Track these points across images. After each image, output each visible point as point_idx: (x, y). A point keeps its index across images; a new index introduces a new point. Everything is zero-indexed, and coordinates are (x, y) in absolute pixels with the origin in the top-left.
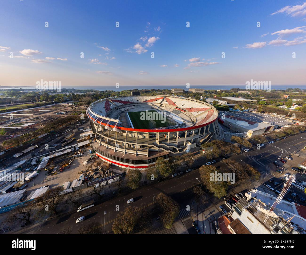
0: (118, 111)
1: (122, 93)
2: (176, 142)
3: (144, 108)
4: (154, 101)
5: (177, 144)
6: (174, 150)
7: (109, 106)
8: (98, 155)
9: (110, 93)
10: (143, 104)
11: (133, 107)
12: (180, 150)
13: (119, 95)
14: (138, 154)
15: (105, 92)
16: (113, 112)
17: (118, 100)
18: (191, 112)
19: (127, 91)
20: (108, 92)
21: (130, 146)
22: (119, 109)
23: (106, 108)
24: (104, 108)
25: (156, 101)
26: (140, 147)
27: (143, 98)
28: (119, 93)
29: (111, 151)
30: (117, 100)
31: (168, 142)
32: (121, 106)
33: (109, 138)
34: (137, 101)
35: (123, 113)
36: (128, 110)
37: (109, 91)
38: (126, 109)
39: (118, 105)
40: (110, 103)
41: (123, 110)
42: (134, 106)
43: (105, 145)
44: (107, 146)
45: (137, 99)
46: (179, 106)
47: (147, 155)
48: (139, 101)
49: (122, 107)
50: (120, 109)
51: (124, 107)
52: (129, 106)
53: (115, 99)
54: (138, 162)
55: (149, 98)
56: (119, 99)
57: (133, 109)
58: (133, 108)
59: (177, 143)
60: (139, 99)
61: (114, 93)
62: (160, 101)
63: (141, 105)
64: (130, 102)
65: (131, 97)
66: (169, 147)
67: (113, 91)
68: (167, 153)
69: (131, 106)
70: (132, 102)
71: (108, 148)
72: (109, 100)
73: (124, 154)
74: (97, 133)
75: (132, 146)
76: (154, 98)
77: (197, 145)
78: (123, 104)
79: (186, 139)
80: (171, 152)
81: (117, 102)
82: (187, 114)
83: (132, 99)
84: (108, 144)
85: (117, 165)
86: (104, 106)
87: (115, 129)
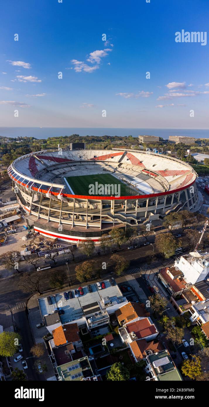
0: (50, 174)
1: (51, 143)
2: (135, 213)
3: (91, 169)
4: (109, 158)
5: (136, 215)
6: (132, 222)
7: (35, 166)
8: (37, 230)
9: (28, 142)
10: (89, 163)
11: (73, 168)
12: (139, 222)
13: (46, 146)
14: (90, 226)
16: (41, 176)
17: (48, 156)
18: (165, 177)
19: (60, 139)
20: (25, 140)
21: (79, 218)
22: (51, 171)
23: (31, 170)
24: (29, 169)
25: (112, 158)
26: (91, 219)
27: (90, 153)
29: (55, 224)
31: (125, 212)
32: (54, 166)
33: (51, 209)
34: (80, 157)
35: (57, 177)
36: (65, 172)
38: (61, 171)
39: (49, 165)
40: (36, 162)
41: (56, 172)
42: (74, 166)
43: (46, 218)
44: (49, 218)
45: (79, 155)
46: (147, 168)
47: (99, 227)
48: (83, 159)
49: (54, 168)
50: (52, 172)
51: (58, 169)
52: (66, 167)
53: (43, 155)
54: (90, 234)
55: (100, 153)
56: (50, 155)
57: (72, 172)
58: (73, 170)
59: (136, 213)
60: (83, 155)
62: (117, 158)
63: (86, 164)
64: (68, 160)
65: (71, 151)
66: (125, 218)
67: (33, 138)
68: (124, 226)
69: (70, 166)
70: (71, 160)
71: (50, 221)
73: (72, 227)
74: (33, 203)
75: (80, 218)
76: (107, 154)
77: (160, 217)
78: (56, 162)
79: (147, 208)
80: (128, 224)
81: (48, 160)
82: (159, 180)
83: (72, 154)
84: (50, 216)
85: (65, 240)
86: (28, 167)
87: (59, 197)
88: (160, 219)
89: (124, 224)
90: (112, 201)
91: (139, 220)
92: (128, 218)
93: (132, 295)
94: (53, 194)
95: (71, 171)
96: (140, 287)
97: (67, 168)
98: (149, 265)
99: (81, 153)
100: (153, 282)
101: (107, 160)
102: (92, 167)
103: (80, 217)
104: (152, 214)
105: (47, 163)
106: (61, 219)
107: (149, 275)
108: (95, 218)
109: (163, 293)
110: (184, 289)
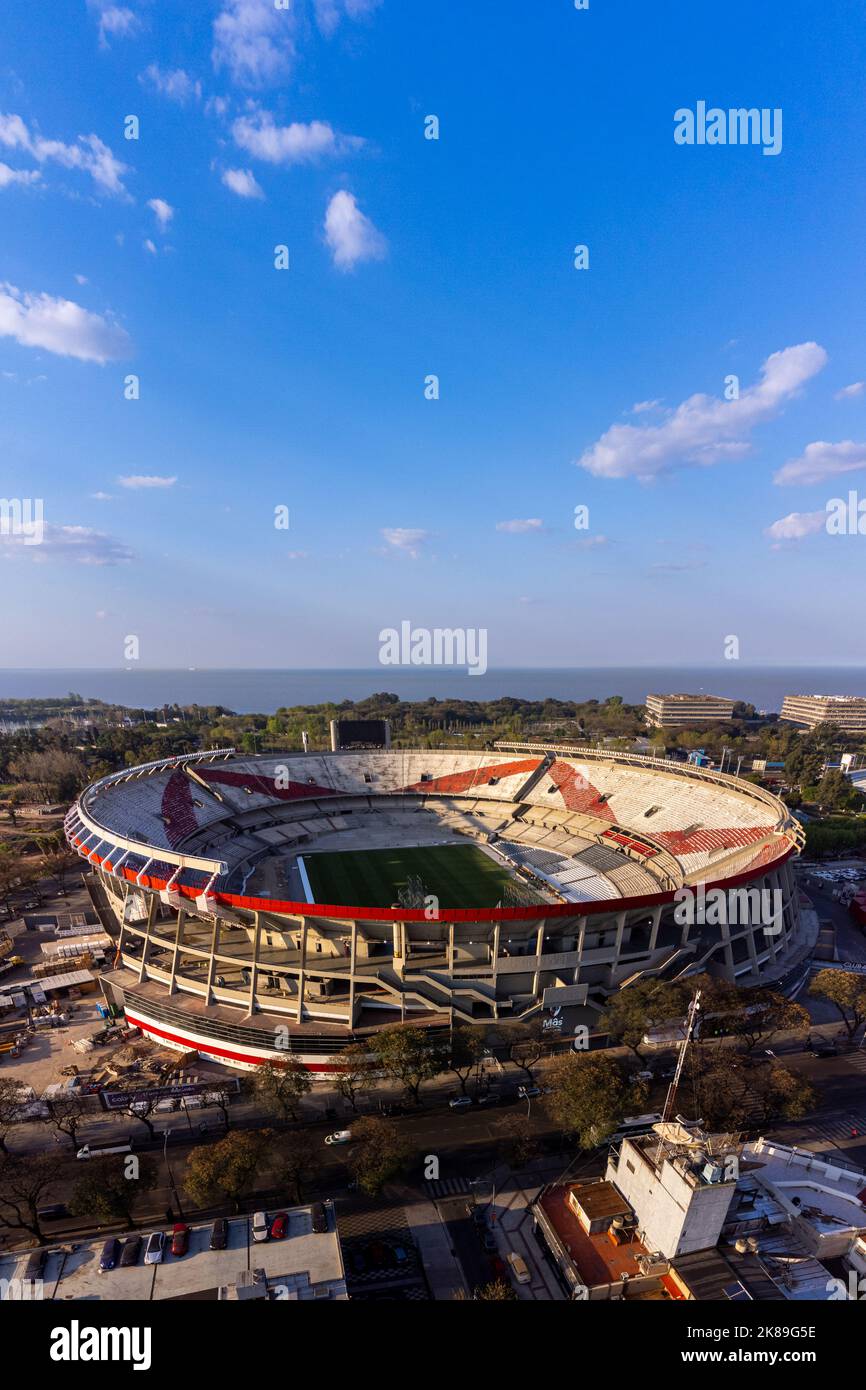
0: (246, 842)
1: (283, 728)
2: (490, 976)
3: (405, 827)
4: (478, 782)
5: (492, 983)
6: (481, 1010)
7: (187, 808)
8: (135, 1022)
9: (199, 724)
10: (401, 804)
11: (340, 822)
12: (503, 1012)
13: (259, 740)
14: (311, 1013)
15: (169, 714)
16: (212, 846)
17: (241, 772)
18: (678, 857)
19: (320, 714)
20: (188, 716)
21: (278, 987)
22: (253, 829)
23: (168, 821)
24: (159, 817)
25: (493, 782)
26: (323, 993)
27: (406, 765)
28: (260, 723)
29: (192, 1001)
30: (237, 771)
31: (449, 972)
32: (265, 810)
33: (181, 948)
34: (368, 781)
35: (273, 854)
36: (306, 835)
37: (191, 711)
38: (293, 831)
39: (243, 805)
40: (195, 793)
41: (272, 836)
42: (344, 813)
43: (166, 978)
44: (175, 981)
45: (364, 770)
46: (623, 822)
47: (346, 1022)
48: (378, 788)
49: (267, 818)
50: (255, 833)
51: (282, 822)
52: (314, 817)
53: (222, 768)
54: (307, 1042)
55: (445, 763)
56: (250, 769)
57: (335, 835)
58: (336, 830)
59: (495, 977)
60: (378, 770)
61: (226, 724)
62: (511, 785)
63: (391, 809)
64: (322, 791)
65: (331, 753)
66: (448, 992)
67: (220, 711)
68: (445, 1022)
69: (327, 815)
70: (332, 791)
71: (177, 991)
72: (189, 771)
73: (250, 1015)
74: (127, 928)
75: (284, 985)
76: (476, 767)
77: (592, 996)
78: (273, 798)
79: (538, 961)
80: (459, 1014)
81: (239, 787)
82: (658, 871)
83: (336, 768)
84: (179, 971)
85: (221, 1060)
86: (158, 809)
87: (203, 903)
88: (595, 1005)
89: (444, 1015)
90: (395, 926)
91: (505, 1004)
92: (458, 992)
93: (409, 1281)
94: (187, 892)
95: (329, 832)
96: (452, 1251)
97: (317, 822)
98: (516, 1172)
99: (371, 764)
100: (514, 1236)
101: (472, 791)
102: (412, 818)
103: (283, 981)
104: (559, 984)
105: (235, 799)
106: (213, 983)
107: (507, 1209)
108: (337, 988)
109: (545, 1286)
110: (632, 1276)
